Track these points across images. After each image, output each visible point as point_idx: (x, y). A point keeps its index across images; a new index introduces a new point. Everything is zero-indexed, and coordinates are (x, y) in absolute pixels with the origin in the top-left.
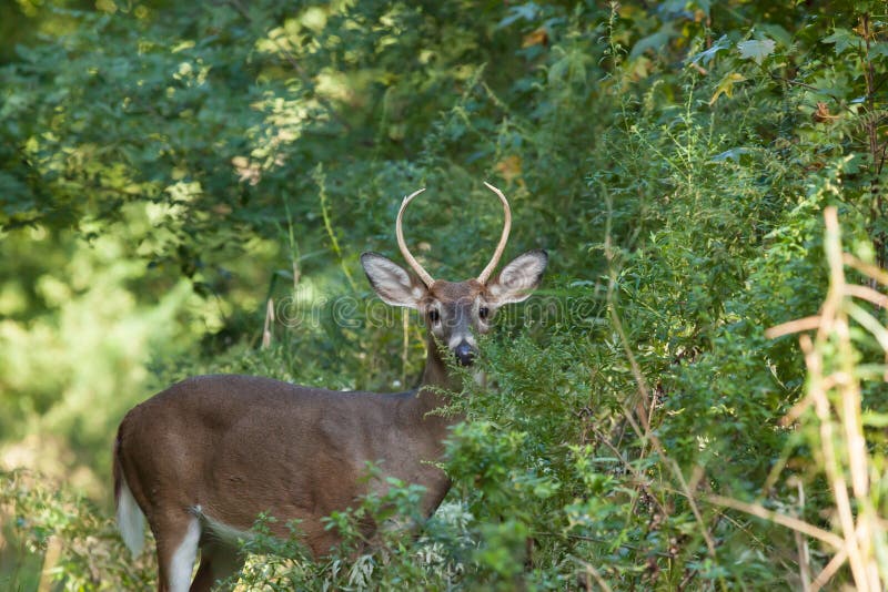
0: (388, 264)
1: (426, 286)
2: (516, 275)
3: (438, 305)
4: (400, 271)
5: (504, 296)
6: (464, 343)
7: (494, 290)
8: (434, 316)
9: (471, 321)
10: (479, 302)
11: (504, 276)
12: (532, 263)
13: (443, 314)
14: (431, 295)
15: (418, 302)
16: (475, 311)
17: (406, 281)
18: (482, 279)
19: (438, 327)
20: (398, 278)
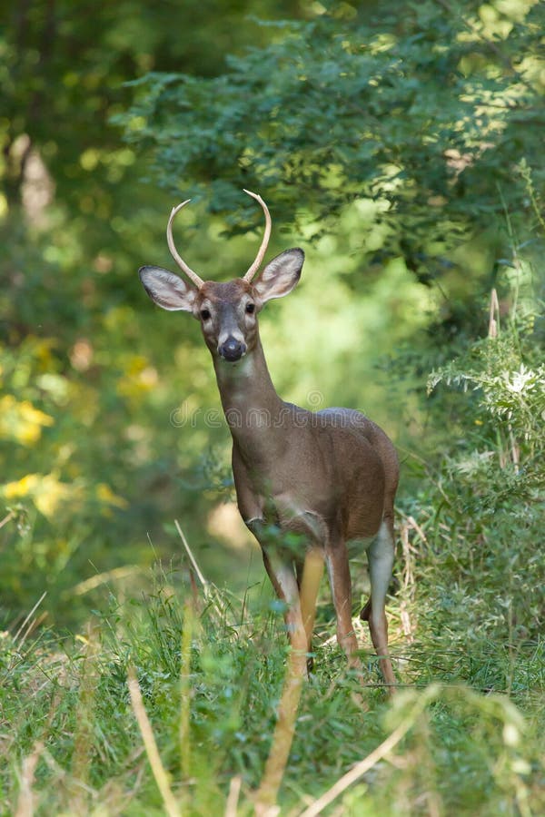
0: (164, 275)
1: (198, 289)
2: (278, 272)
3: (208, 304)
4: (175, 279)
5: (268, 293)
6: (231, 339)
7: (260, 287)
8: (205, 315)
9: (238, 317)
10: (245, 299)
11: (267, 275)
12: (291, 260)
13: (213, 313)
14: (201, 296)
15: (192, 304)
16: (242, 307)
17: (181, 286)
18: (247, 277)
19: (209, 325)
20: (172, 286)
